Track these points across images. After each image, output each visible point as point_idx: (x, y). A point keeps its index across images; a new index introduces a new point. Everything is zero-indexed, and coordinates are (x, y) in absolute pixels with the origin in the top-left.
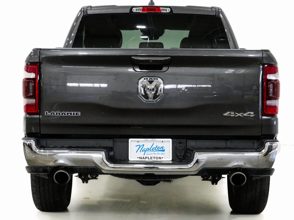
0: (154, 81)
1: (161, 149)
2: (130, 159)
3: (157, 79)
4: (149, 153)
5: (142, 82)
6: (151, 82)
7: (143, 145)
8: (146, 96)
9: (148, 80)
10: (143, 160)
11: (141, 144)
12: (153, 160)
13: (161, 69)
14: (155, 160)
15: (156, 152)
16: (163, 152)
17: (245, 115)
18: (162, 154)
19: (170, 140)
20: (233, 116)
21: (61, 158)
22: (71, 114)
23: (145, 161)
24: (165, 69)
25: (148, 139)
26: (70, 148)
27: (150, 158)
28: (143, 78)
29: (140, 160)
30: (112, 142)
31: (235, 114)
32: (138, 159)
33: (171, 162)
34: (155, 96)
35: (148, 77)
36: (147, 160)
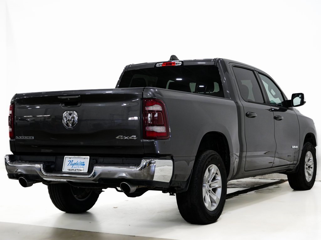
0: (72, 113)
1: (83, 164)
2: (63, 171)
3: (74, 112)
4: (75, 166)
5: (65, 114)
6: (70, 114)
7: (73, 161)
8: (67, 124)
9: (69, 113)
10: (71, 171)
11: (71, 160)
12: (77, 171)
13: (77, 105)
14: (78, 171)
15: (79, 166)
16: (83, 166)
17: (130, 138)
18: (83, 167)
19: (89, 157)
20: (122, 138)
21: (20, 168)
22: (29, 137)
23: (72, 172)
24: (79, 104)
25: (75, 156)
26: (26, 162)
27: (75, 170)
28: (66, 112)
29: (69, 171)
30: (55, 158)
31: (123, 137)
32: (68, 171)
33: (87, 173)
34: (73, 124)
35: (71, 111)
36: (73, 171)
